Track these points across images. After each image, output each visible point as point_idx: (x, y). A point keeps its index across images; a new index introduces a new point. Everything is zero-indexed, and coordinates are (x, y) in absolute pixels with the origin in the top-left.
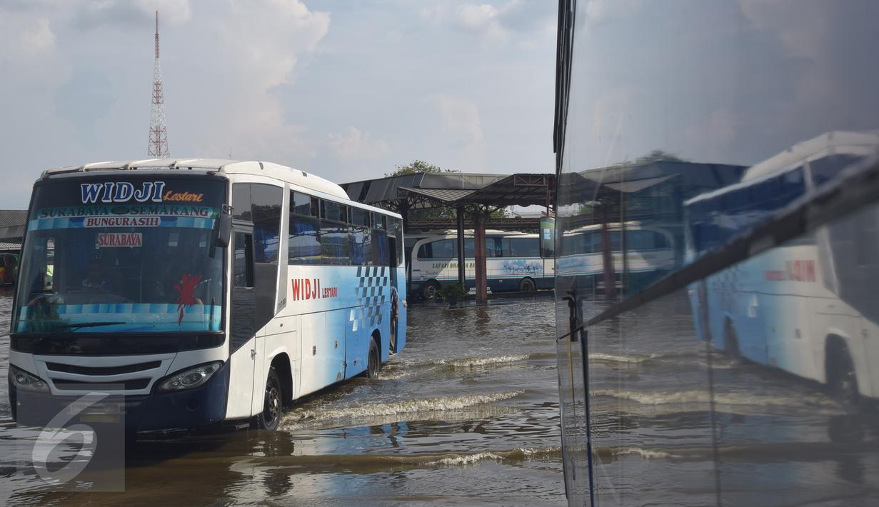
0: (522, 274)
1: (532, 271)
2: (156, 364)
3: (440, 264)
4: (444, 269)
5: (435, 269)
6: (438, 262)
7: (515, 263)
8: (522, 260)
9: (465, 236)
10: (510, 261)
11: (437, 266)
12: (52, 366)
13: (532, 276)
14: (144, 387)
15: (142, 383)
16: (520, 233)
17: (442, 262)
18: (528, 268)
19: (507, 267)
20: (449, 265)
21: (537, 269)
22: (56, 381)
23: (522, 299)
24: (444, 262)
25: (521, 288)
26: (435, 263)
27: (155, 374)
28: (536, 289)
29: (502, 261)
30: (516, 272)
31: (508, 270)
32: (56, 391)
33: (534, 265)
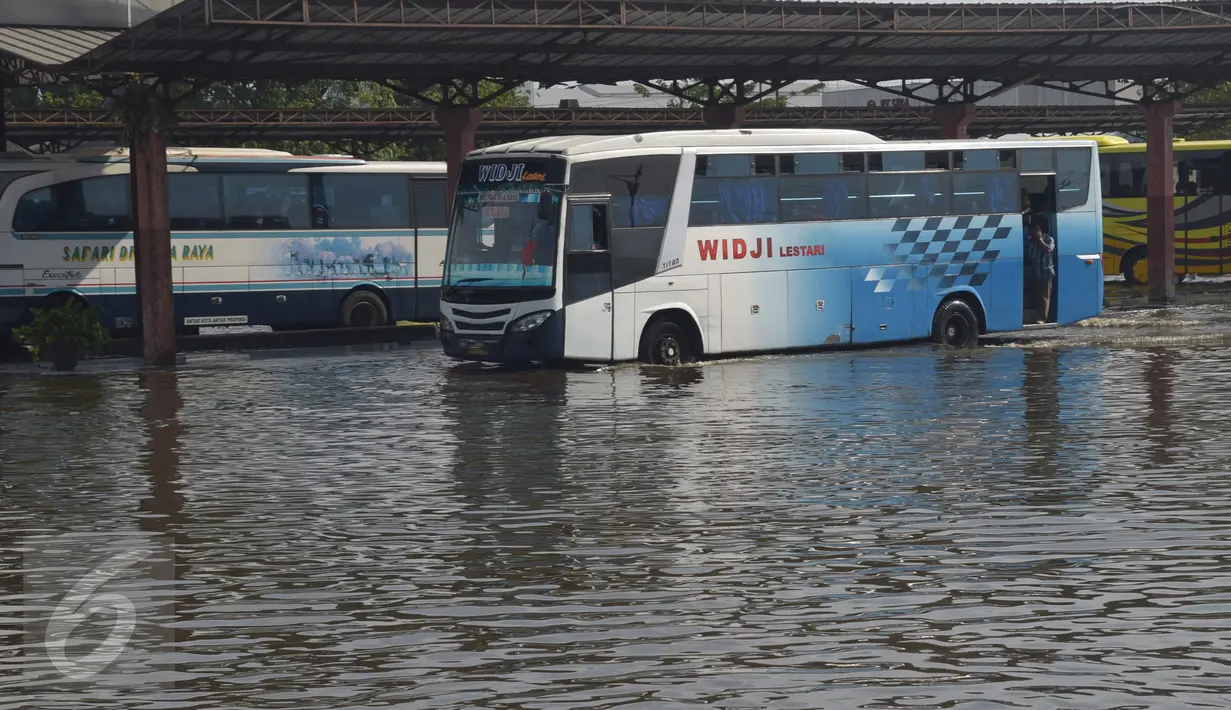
0: (347, 279)
1: (380, 268)
2: (507, 311)
3: (86, 248)
4: (103, 263)
5: (72, 264)
6: (81, 244)
7: (325, 247)
8: (347, 237)
9: (170, 168)
10: (311, 241)
11: (76, 254)
12: (456, 312)
13: (381, 284)
14: (502, 328)
15: (499, 326)
16: (349, 158)
17: (93, 244)
18: (368, 260)
19: (297, 258)
20: (118, 249)
21: (396, 263)
22: (457, 323)
23: (348, 347)
24: (101, 243)
25: (347, 317)
26: (73, 244)
27: (507, 319)
28: (392, 322)
29: (283, 240)
30: (329, 273)
31: (305, 267)
32: (457, 331)
33: (387, 252)
